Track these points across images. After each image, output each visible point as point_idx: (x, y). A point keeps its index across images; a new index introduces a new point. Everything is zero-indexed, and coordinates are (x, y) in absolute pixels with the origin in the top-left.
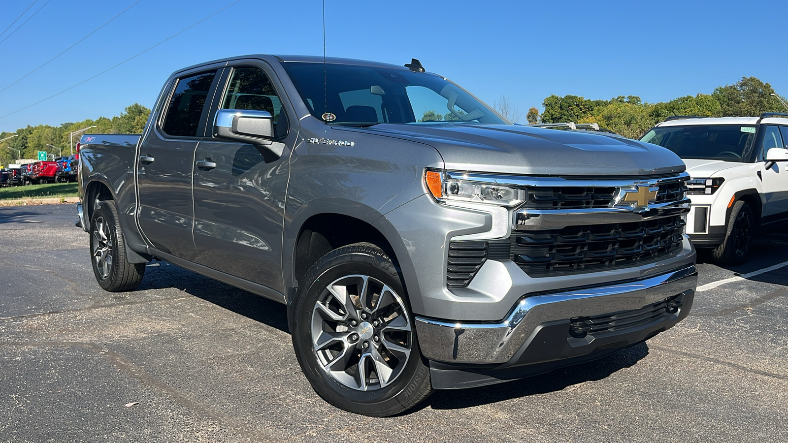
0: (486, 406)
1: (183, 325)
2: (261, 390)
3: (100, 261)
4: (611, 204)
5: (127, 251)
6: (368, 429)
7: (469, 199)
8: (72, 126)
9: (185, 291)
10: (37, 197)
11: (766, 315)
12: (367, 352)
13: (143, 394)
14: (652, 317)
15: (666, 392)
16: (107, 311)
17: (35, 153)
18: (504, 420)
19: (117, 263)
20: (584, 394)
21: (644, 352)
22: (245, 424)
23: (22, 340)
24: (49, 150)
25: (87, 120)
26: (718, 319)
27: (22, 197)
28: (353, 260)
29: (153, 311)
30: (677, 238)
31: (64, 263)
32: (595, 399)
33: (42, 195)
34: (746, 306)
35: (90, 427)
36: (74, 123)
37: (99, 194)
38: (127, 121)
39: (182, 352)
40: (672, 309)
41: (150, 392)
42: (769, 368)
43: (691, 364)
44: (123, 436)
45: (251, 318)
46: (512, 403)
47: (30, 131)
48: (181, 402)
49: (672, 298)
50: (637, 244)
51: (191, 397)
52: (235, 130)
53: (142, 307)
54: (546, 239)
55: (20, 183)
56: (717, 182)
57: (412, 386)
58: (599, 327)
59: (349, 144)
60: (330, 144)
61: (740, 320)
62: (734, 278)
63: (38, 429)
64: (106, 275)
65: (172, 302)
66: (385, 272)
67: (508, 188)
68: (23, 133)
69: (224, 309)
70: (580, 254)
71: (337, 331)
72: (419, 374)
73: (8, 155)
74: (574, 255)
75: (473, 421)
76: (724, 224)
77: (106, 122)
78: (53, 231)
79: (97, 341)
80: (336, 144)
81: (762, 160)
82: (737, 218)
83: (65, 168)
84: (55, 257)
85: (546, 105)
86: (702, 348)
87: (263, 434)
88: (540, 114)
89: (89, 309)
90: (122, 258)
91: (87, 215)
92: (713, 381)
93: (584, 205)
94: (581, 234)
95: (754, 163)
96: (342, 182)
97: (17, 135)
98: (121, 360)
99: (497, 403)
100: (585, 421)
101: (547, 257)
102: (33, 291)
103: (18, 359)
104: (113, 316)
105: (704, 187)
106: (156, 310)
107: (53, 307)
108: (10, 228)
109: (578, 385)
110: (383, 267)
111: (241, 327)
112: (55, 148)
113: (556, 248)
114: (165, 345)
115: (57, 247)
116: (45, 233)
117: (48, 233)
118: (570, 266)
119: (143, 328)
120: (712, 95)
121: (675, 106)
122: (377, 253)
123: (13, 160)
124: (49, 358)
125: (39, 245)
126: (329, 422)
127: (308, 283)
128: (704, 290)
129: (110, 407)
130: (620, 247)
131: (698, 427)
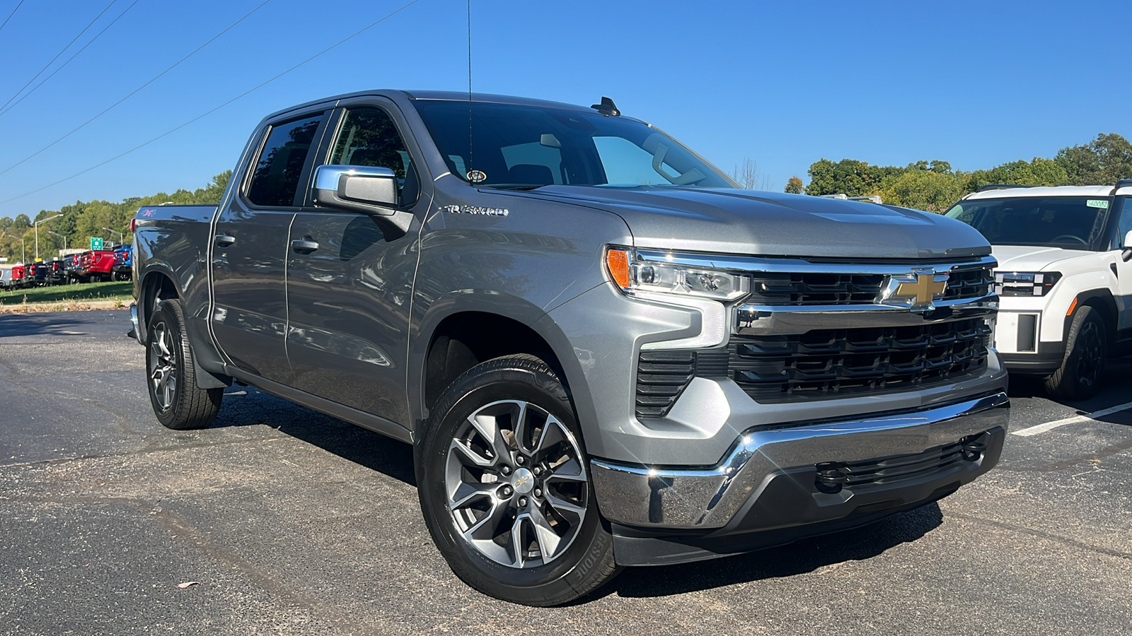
0: (698, 593)
1: (271, 476)
2: (374, 567)
3: (160, 385)
4: (877, 299)
5: (197, 371)
6: (524, 623)
7: (668, 290)
8: (138, 202)
9: (279, 430)
10: (84, 300)
11: (1119, 470)
12: (525, 511)
13: (204, 571)
14: (940, 466)
15: (963, 578)
16: (165, 455)
17: (86, 240)
18: (722, 613)
19: (183, 388)
20: (844, 578)
21: (935, 519)
22: (347, 614)
23: (41, 495)
24: (106, 236)
25: (159, 194)
26: (1049, 475)
27: (62, 300)
28: (505, 378)
29: (231, 456)
30: (979, 351)
31: (112, 389)
32: (857, 586)
33: (91, 297)
34: (1091, 456)
35: (125, 615)
36: (142, 197)
37: (160, 290)
38: (216, 195)
39: (267, 513)
40: (972, 455)
41: (215, 568)
42: (1119, 545)
43: (1003, 538)
44: (171, 629)
45: (369, 467)
46: (736, 590)
47: (80, 208)
48: (259, 583)
49: (971, 439)
50: (917, 359)
51: (273, 575)
52: (341, 194)
53: (216, 451)
54: (781, 348)
55: (62, 282)
56: (1051, 279)
57: (587, 561)
58: (860, 478)
59: (501, 212)
60: (475, 213)
61: (1080, 476)
62: (1076, 418)
63: (51, 616)
64: (167, 405)
65: (259, 444)
66: (550, 396)
67: (725, 274)
68: (70, 211)
69: (332, 455)
70: (832, 370)
71: (483, 482)
72: (598, 545)
73: (50, 243)
74: (823, 372)
75: (677, 615)
76: (1061, 340)
77: (187, 196)
78: (101, 345)
79: (147, 497)
80: (483, 213)
81: (1118, 247)
82: (1080, 330)
83: (126, 260)
84: (100, 382)
85: (814, 174)
86: (1022, 515)
87: (371, 628)
88: (804, 186)
89: (141, 452)
90: (189, 380)
91: (143, 320)
92: (1034, 562)
93: (838, 300)
94: (832, 342)
95: (1106, 251)
96: (500, 271)
97: (62, 215)
98: (179, 524)
99: (714, 589)
100: (841, 617)
101: (782, 375)
102: (64, 428)
103: (34, 520)
104: (174, 463)
105: (1031, 285)
106: (235, 455)
107: (90, 449)
108: (41, 341)
109: (835, 566)
110: (547, 389)
111: (354, 480)
112: (114, 234)
113: (795, 362)
114: (244, 503)
115: (105, 367)
116: (89, 349)
117: (94, 349)
118: (818, 387)
119: (215, 480)
120: (1055, 160)
121: (1001, 175)
122: (538, 369)
123: (55, 250)
124: (77, 519)
125: (78, 365)
126: (470, 612)
127: (441, 412)
128: (1031, 434)
129: (156, 588)
130: (892, 362)
131: (1007, 627)
